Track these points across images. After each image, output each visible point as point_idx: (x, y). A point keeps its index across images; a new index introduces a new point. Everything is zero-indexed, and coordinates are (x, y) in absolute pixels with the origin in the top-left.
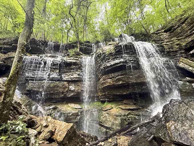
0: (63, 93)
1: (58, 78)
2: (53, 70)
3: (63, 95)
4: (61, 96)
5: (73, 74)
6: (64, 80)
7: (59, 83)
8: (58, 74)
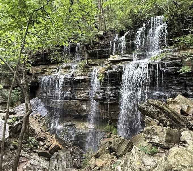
0: (77, 111)
1: (71, 97)
2: (66, 88)
3: (78, 113)
4: (76, 114)
5: (83, 93)
6: (76, 98)
7: (72, 102)
8: (70, 93)
